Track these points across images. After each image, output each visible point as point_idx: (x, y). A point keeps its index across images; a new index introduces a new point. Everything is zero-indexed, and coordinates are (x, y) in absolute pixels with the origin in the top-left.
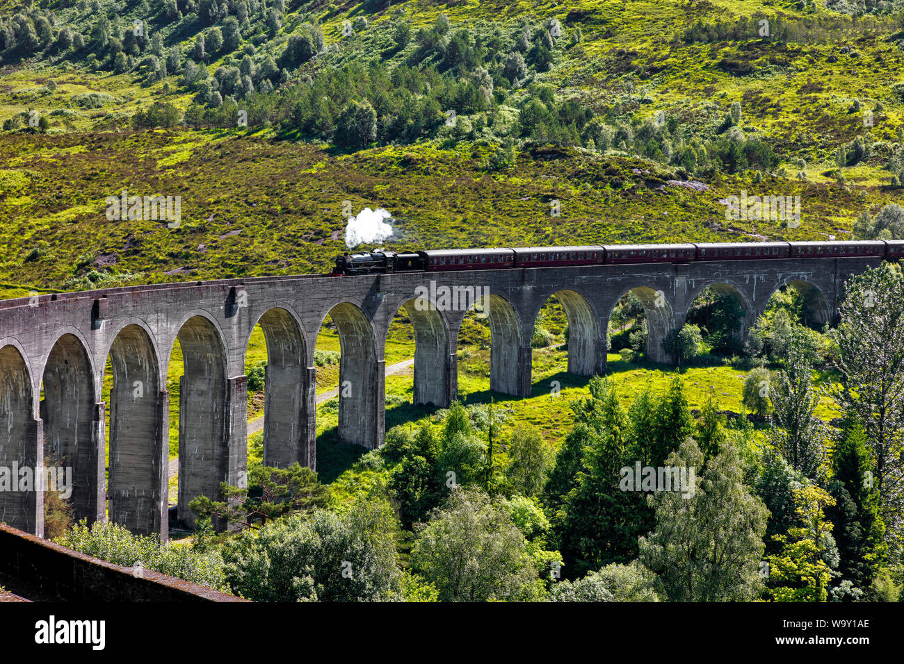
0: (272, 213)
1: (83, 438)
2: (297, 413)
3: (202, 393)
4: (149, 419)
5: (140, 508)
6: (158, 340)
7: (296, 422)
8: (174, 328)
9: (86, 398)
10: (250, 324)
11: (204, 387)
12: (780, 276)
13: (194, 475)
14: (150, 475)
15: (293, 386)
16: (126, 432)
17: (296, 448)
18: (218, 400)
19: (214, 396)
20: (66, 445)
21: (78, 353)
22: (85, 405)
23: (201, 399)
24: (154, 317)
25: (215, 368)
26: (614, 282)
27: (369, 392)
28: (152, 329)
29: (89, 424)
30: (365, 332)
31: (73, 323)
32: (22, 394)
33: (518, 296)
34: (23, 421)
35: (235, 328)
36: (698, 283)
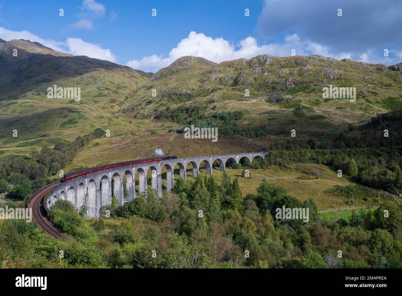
6: (144, 170)
7: (171, 180)
12: (255, 155)
15: (170, 175)
18: (157, 178)
20: (129, 186)
21: (130, 173)
22: (132, 180)
23: (154, 178)
24: (144, 167)
25: (156, 173)
30: (183, 167)
31: (129, 168)
32: (120, 179)
33: (209, 160)
34: (120, 183)
35: (159, 167)
36: (241, 157)
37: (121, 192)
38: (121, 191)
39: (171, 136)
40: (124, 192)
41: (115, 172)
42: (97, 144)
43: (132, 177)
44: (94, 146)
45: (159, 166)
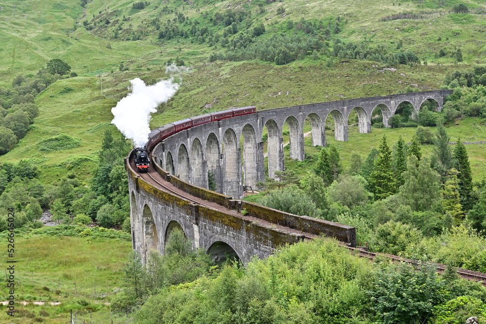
0: (259, 87)
1: (217, 165)
2: (278, 152)
3: (249, 148)
4: (236, 157)
5: (234, 185)
6: (236, 132)
7: (278, 155)
8: (241, 128)
9: (218, 152)
10: (263, 125)
11: (250, 146)
12: (424, 97)
13: (248, 173)
14: (237, 174)
15: (276, 144)
16: (229, 161)
17: (278, 163)
18: (255, 149)
19: (254, 148)
20: (212, 167)
21: (215, 139)
22: (217, 154)
23: (249, 149)
24: (235, 125)
25: (253, 139)
26: (372, 103)
27: (299, 144)
28: (235, 129)
29: (219, 160)
30: (297, 125)
31: (213, 129)
32: (200, 153)
33: (343, 110)
34: (201, 161)
35: (259, 127)
36: (398, 101)
37: (204, 180)
38: (205, 178)
39: (220, 67)
40: (209, 181)
41: (195, 137)
42: (68, 90)
43: (219, 148)
44: (62, 93)
45: (259, 124)
